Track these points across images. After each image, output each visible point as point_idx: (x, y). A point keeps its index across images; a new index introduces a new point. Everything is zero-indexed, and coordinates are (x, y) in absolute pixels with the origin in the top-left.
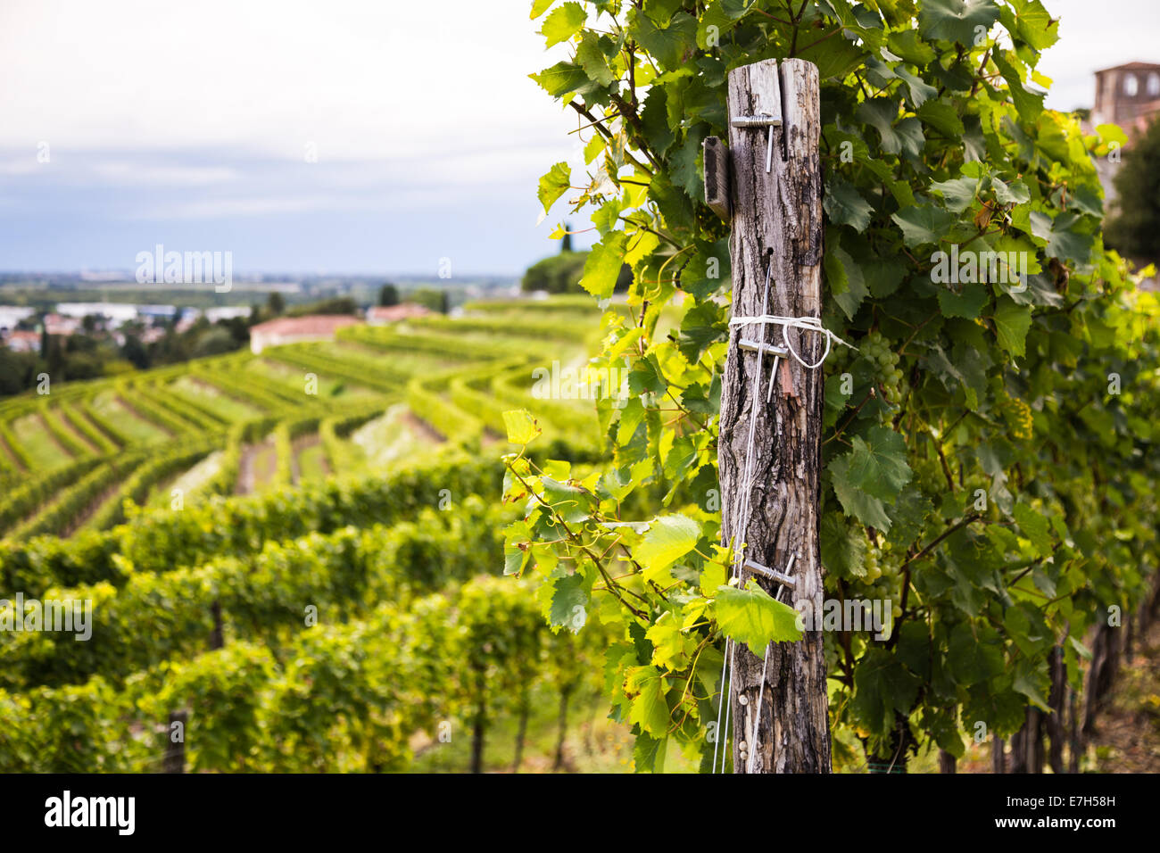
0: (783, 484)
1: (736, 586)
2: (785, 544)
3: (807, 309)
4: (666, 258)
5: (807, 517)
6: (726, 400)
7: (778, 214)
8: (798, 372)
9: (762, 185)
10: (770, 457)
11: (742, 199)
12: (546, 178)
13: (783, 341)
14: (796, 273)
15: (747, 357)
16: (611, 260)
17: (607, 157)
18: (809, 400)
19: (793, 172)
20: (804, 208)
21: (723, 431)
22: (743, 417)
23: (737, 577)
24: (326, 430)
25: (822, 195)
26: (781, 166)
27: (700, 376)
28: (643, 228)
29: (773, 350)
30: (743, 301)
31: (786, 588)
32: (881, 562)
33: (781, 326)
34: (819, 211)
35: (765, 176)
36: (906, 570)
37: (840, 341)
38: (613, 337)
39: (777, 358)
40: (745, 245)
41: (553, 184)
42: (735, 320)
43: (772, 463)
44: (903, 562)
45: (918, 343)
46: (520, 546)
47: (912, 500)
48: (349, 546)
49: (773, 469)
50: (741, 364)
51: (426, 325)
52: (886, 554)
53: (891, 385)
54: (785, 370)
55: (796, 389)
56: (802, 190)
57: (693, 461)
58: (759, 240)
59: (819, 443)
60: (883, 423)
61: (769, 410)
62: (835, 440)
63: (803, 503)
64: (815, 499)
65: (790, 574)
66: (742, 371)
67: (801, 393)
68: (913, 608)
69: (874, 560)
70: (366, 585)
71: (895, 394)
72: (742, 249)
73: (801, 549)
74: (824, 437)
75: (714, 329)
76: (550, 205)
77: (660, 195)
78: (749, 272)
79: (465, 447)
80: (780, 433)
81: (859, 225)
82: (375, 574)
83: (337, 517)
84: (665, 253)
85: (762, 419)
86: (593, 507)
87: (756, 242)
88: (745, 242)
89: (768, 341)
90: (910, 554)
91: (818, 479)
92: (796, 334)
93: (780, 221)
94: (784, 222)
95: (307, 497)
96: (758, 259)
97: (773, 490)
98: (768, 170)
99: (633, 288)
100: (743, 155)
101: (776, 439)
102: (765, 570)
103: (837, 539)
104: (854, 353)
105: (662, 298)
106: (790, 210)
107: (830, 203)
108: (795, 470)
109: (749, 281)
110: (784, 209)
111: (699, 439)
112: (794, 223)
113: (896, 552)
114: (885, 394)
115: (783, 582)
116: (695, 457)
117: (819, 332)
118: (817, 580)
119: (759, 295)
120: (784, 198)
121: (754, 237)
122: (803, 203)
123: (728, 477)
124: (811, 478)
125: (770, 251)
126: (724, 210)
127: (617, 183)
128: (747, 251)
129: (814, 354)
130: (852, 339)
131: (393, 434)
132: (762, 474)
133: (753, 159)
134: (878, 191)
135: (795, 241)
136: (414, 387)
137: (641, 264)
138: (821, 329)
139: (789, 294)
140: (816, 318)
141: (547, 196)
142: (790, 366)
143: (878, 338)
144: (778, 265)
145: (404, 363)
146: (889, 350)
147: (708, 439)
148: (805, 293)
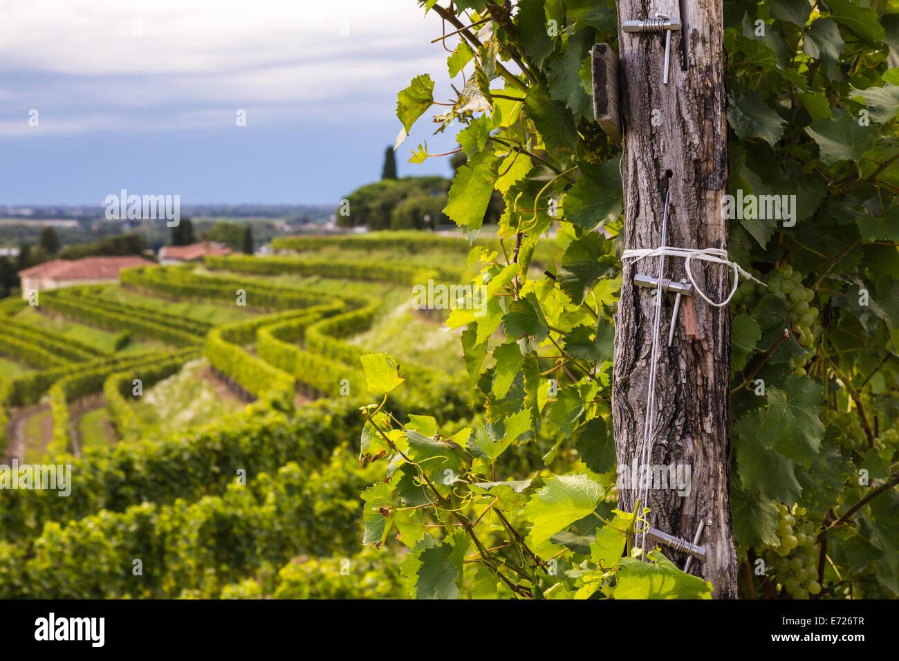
0: (689, 439)
1: (639, 558)
2: (693, 508)
3: (712, 240)
4: (543, 183)
5: (716, 478)
6: (621, 343)
7: (678, 131)
8: (703, 311)
9: (659, 98)
10: (672, 409)
11: (636, 115)
12: (405, 93)
13: (686, 276)
14: (699, 198)
15: (644, 294)
16: (479, 185)
17: (477, 68)
18: (716, 343)
19: (694, 83)
20: (708, 123)
21: (618, 379)
22: (641, 364)
23: (640, 547)
24: (111, 389)
25: (726, 108)
26: (681, 76)
27: (583, 317)
28: (516, 149)
29: (674, 286)
30: (638, 231)
31: (694, 560)
32: (796, 530)
33: (683, 259)
34: (724, 127)
35: (662, 88)
36: (822, 540)
37: (748, 276)
38: (485, 276)
39: (678, 295)
40: (639, 167)
41: (414, 100)
42: (628, 253)
43: (675, 416)
44: (818, 531)
45: (832, 277)
46: (382, 511)
47: (830, 459)
48: (144, 523)
49: (677, 423)
50: (636, 303)
51: (227, 266)
52: (800, 520)
53: (803, 326)
54: (689, 309)
55: (702, 330)
56: (704, 104)
57: (579, 415)
58: (656, 161)
59: (728, 392)
60: (795, 369)
61: (671, 355)
62: (744, 389)
63: (711, 461)
64: (724, 456)
65: (699, 544)
66: (638, 311)
67: (706, 335)
68: (830, 584)
69: (789, 527)
70: (164, 569)
71: (808, 336)
72: (635, 172)
73: (710, 515)
74: (733, 384)
75: (600, 264)
76: (411, 124)
77: (537, 112)
78: (644, 197)
79: (276, 405)
80: (684, 381)
81: (771, 138)
82: (175, 556)
83: (128, 491)
84: (541, 178)
85: (663, 365)
86: (464, 464)
87: (652, 163)
88: (640, 164)
89: (668, 277)
90: (827, 523)
91: (727, 433)
92: (700, 268)
93: (680, 140)
94: (684, 141)
95: (94, 468)
96: (655, 183)
97: (678, 446)
98: (665, 81)
99: (505, 218)
100: (636, 64)
101: (679, 388)
102: (670, 539)
103: (746, 503)
104: (761, 289)
105: (537, 230)
106: (692, 127)
107: (735, 116)
108: (702, 424)
109: (645, 208)
110: (684, 125)
111: (586, 389)
112: (696, 141)
113: (812, 518)
114: (798, 335)
115: (692, 553)
116: (583, 410)
117: (725, 265)
118: (730, 550)
119: (656, 224)
120: (684, 112)
121: (650, 158)
122: (705, 118)
123: (625, 432)
124: (720, 433)
125: (669, 173)
126: (615, 127)
127: (490, 97)
128: (642, 174)
129: (720, 291)
130: (759, 273)
131: (191, 393)
132: (665, 428)
133: (648, 69)
134: (786, 103)
135: (697, 162)
136: (215, 337)
137: (513, 191)
138: (726, 262)
139: (691, 222)
140: (722, 250)
141: (407, 114)
142: (694, 304)
143: (789, 271)
144: (679, 189)
145: (202, 311)
146: (802, 286)
147: (595, 390)
148: (710, 221)
